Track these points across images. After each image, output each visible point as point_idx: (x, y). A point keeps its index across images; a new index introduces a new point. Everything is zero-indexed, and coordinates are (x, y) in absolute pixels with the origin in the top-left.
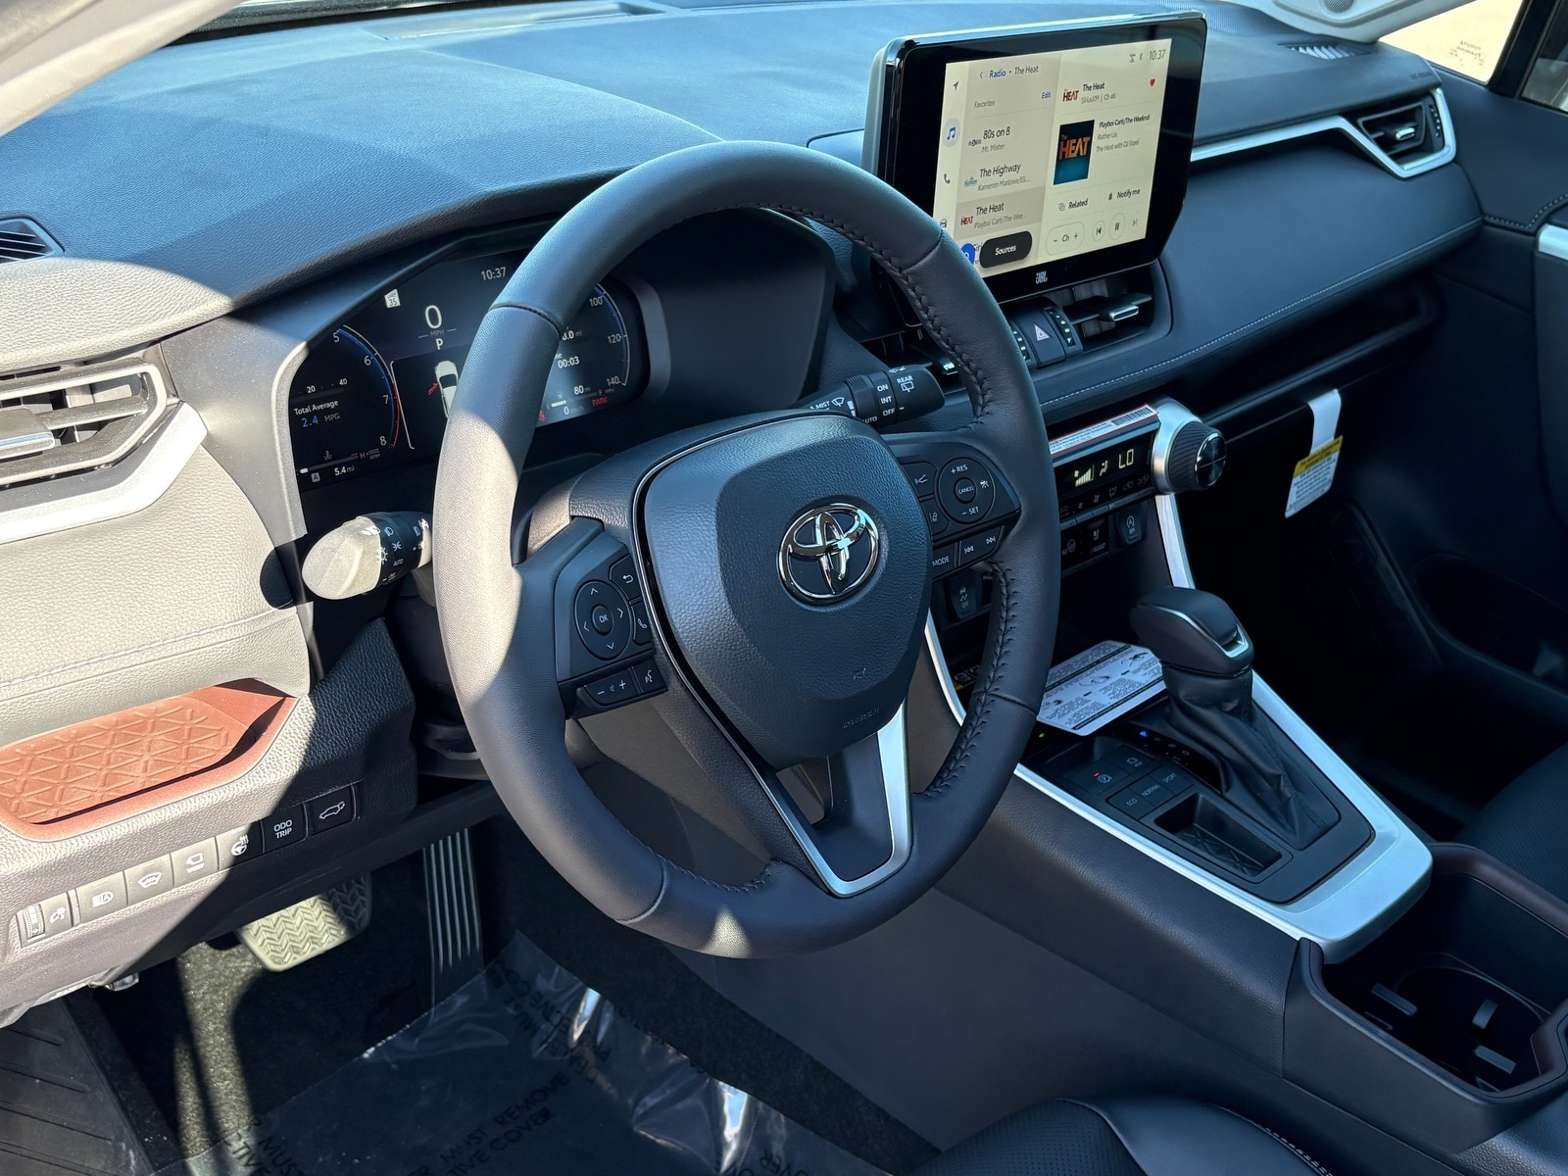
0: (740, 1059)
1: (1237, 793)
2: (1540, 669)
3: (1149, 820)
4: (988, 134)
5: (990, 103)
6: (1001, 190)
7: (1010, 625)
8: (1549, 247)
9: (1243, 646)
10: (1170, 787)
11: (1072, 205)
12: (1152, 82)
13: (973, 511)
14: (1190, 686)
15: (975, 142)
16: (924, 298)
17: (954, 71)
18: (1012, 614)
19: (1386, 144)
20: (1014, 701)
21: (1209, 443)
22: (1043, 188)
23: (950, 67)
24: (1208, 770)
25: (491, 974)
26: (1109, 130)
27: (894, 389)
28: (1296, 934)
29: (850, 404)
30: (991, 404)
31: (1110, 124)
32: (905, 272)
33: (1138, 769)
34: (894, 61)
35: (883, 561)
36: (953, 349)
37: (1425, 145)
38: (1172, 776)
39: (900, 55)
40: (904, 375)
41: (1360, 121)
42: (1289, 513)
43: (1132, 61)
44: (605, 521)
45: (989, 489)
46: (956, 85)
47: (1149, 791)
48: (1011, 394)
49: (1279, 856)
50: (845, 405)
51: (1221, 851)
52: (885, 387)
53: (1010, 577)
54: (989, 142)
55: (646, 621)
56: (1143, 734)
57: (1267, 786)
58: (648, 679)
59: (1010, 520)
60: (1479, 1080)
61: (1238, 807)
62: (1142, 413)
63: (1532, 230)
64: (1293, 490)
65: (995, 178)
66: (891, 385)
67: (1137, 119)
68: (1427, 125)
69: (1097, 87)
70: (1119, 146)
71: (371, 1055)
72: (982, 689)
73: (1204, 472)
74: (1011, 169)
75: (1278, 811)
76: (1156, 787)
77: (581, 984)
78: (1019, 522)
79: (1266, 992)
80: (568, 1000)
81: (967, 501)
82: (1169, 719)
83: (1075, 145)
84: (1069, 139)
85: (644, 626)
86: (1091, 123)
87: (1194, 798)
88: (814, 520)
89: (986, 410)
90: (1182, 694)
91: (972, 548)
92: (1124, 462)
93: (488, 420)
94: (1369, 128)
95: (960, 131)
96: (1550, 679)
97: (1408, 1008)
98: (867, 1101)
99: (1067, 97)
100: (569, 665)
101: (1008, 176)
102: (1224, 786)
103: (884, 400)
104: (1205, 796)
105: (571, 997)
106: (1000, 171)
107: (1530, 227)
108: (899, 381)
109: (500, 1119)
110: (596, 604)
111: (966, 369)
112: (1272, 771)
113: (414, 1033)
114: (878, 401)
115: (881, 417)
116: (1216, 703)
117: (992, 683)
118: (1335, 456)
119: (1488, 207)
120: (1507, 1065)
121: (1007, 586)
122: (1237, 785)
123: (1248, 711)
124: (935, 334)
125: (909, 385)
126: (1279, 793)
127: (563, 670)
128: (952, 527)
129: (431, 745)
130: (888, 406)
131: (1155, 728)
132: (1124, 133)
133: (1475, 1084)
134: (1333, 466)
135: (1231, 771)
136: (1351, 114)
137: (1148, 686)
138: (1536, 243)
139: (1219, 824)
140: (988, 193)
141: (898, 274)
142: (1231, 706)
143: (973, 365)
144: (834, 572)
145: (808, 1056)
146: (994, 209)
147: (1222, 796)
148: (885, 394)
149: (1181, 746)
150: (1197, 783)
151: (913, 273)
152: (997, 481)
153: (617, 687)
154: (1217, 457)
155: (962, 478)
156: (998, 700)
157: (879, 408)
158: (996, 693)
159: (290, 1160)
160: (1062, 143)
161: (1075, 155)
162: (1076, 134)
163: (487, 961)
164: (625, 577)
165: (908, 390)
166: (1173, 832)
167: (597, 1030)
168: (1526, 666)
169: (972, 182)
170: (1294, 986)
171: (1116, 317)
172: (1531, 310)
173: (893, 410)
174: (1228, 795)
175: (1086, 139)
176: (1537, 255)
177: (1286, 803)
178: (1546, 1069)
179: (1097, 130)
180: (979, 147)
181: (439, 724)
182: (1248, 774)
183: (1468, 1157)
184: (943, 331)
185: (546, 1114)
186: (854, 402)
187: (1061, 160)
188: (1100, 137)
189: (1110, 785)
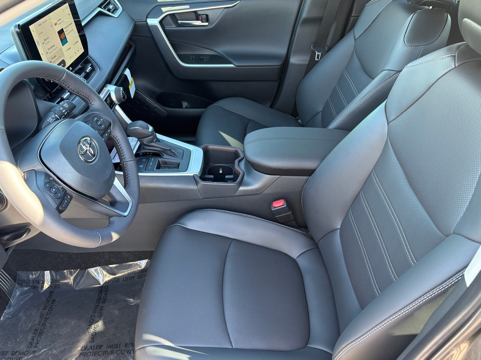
0: (92, 262)
1: (165, 156)
2: (184, 107)
3: (155, 169)
4: (45, 40)
5: (42, 32)
6: (54, 52)
7: (121, 146)
8: (150, 23)
9: (151, 128)
10: (154, 160)
11: (68, 50)
12: (69, 14)
13: (103, 127)
14: (145, 141)
15: (44, 43)
16: (67, 85)
17: (32, 27)
18: (120, 144)
19: (109, 10)
20: (131, 161)
21: (122, 90)
22: (61, 48)
23: (30, 27)
24: (157, 155)
25: (18, 283)
26: (66, 29)
27: (64, 108)
28: (192, 175)
29: (56, 115)
30: (92, 102)
31: (66, 28)
32: (60, 81)
33: (146, 160)
34: (17, 30)
35: (98, 146)
36: (79, 94)
37: (116, 9)
38: (153, 159)
39: (19, 28)
40: (64, 104)
41: (102, 7)
42: (132, 98)
43: (63, 11)
44: (35, 169)
45: (103, 120)
46: (33, 31)
47: (151, 164)
48: (96, 98)
49: (180, 163)
50: (55, 116)
51: (169, 168)
52: (62, 108)
53: (115, 136)
54: (46, 42)
55: (61, 186)
56: (141, 154)
57: (169, 152)
58: (69, 197)
59: (110, 125)
60: (228, 181)
61: (167, 158)
62: (105, 90)
63: (145, 20)
64: (131, 92)
65: (51, 50)
66: (63, 107)
67: (70, 24)
68: (114, 4)
69: (60, 20)
70: (70, 32)
71: (3, 318)
72: (123, 161)
73: (124, 97)
74: (53, 46)
75: (174, 155)
76: (152, 162)
77: (42, 272)
78: (112, 125)
79: (193, 187)
80: (41, 277)
81: (101, 125)
82: (144, 148)
83: (62, 35)
84: (60, 34)
85: (61, 187)
86: (62, 29)
87: (159, 161)
88: (81, 145)
89: (92, 104)
90: (145, 143)
91: (107, 134)
92: (108, 102)
93: (4, 160)
94: (105, 8)
95: (39, 42)
96: (186, 108)
97: (212, 176)
98: (124, 252)
99: (55, 24)
100: (55, 204)
101: (54, 48)
102: (162, 156)
103: (64, 111)
104: (160, 160)
105: (42, 275)
106: (51, 48)
107: (144, 20)
108: (64, 105)
109: (44, 309)
110: (50, 188)
111: (83, 97)
112: (169, 149)
113: (10, 307)
114: (62, 112)
115: (65, 115)
116: (152, 142)
117: (124, 159)
118: (133, 82)
119: (134, 18)
120: (232, 176)
121: (116, 139)
122: (164, 154)
123: (158, 140)
124: (73, 92)
125: (67, 106)
126: (172, 152)
127: (54, 206)
128: (101, 132)
129: (4, 242)
130: (65, 112)
131: (142, 152)
132: (70, 28)
133: (228, 182)
134: (134, 84)
135: (161, 152)
136: (100, 6)
137: (136, 144)
138: (147, 23)
139: (166, 163)
140: (52, 54)
141: (59, 82)
142: (155, 140)
143: (85, 96)
144: (91, 154)
145: (107, 252)
146: (55, 57)
147: (163, 158)
148: (63, 110)
149: (150, 153)
150: (158, 158)
151: (62, 81)
152: (104, 118)
153: (66, 203)
154: (124, 93)
155: (97, 121)
156: (128, 162)
157: (63, 114)
158: (126, 161)
159: (2, 351)
160: (60, 36)
161: (63, 38)
162: (61, 32)
163: (15, 282)
164: (51, 179)
165: (67, 107)
166: (159, 169)
167: (53, 277)
168: (181, 107)
169: (47, 53)
170: (197, 183)
171: (89, 71)
172: (153, 38)
173: (67, 113)
174: (164, 157)
175: (63, 33)
176: (149, 26)
177: (174, 153)
178: (240, 174)
179: (65, 30)
180: (45, 44)
181: (4, 236)
182: (165, 151)
183: (237, 194)
184: (75, 91)
185: (54, 301)
186: (57, 115)
187: (61, 40)
188: (66, 32)
189: (143, 167)
